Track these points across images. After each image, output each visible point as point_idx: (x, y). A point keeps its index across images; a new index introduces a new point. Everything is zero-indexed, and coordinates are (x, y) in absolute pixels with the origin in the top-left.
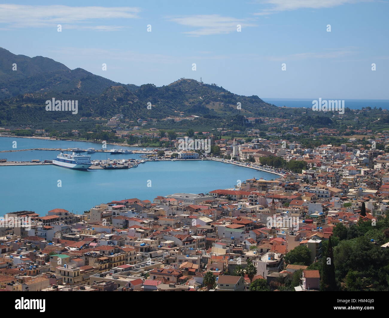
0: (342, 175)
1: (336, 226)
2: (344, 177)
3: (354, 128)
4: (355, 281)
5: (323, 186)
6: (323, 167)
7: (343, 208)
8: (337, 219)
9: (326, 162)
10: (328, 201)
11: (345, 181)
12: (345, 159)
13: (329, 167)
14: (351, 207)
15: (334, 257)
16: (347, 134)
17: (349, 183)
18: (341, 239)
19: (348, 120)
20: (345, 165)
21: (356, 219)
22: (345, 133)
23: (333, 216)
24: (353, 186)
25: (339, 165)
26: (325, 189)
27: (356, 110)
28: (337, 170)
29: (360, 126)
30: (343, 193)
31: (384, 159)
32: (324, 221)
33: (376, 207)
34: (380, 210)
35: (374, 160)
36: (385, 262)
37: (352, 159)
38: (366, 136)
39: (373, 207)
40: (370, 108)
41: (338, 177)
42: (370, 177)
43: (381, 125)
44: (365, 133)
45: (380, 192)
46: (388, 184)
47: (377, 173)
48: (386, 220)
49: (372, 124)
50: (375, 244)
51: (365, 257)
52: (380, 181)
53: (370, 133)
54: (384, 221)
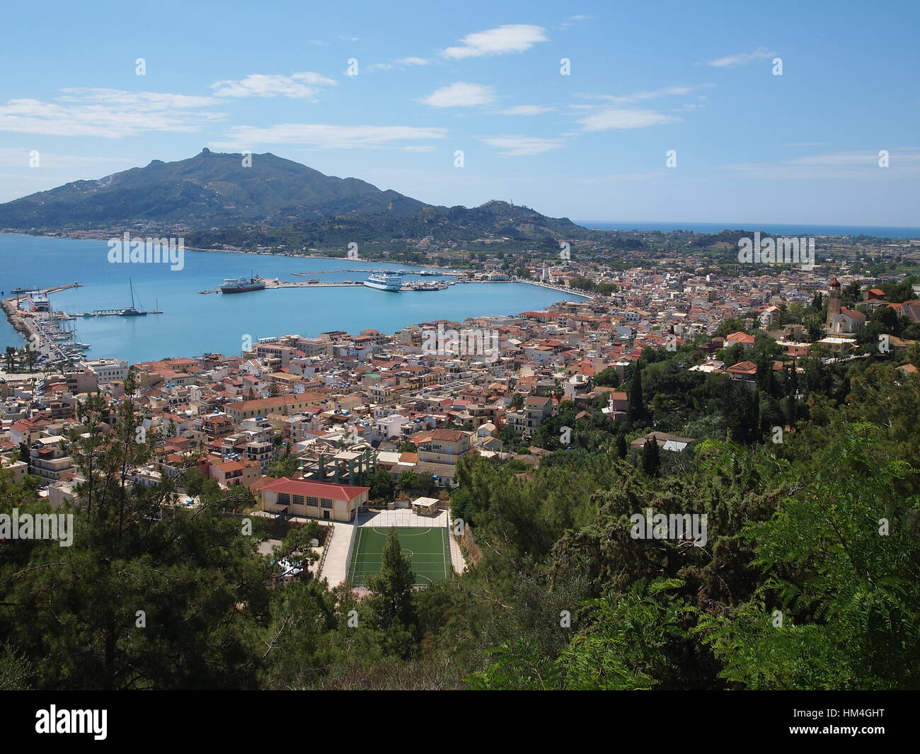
0: (651, 299)
1: (644, 349)
2: (653, 300)
3: (664, 251)
4: (662, 403)
5: (632, 309)
6: (632, 290)
7: (652, 332)
8: (646, 342)
9: (636, 286)
10: (636, 324)
11: (654, 304)
12: (655, 282)
13: (639, 290)
14: (660, 330)
15: (642, 379)
16: (658, 258)
17: (659, 306)
18: (649, 362)
19: (659, 243)
20: (655, 289)
22: (655, 256)
23: (641, 339)
24: (662, 309)
25: (649, 289)
26: (634, 312)
27: (667, 233)
28: (647, 293)
29: (670, 249)
30: (652, 316)
31: (694, 283)
32: (632, 344)
33: (685, 331)
34: (689, 333)
35: (684, 283)
36: (692, 385)
37: (662, 283)
38: (676, 260)
39: (682, 331)
40: (681, 231)
41: (647, 300)
42: (679, 301)
43: (692, 249)
44: (675, 256)
45: (690, 316)
46: (698, 308)
47: (686, 296)
48: (695, 343)
49: (683, 247)
50: (683, 367)
51: (672, 380)
52: (689, 304)
53: (680, 256)
54: (692, 345)
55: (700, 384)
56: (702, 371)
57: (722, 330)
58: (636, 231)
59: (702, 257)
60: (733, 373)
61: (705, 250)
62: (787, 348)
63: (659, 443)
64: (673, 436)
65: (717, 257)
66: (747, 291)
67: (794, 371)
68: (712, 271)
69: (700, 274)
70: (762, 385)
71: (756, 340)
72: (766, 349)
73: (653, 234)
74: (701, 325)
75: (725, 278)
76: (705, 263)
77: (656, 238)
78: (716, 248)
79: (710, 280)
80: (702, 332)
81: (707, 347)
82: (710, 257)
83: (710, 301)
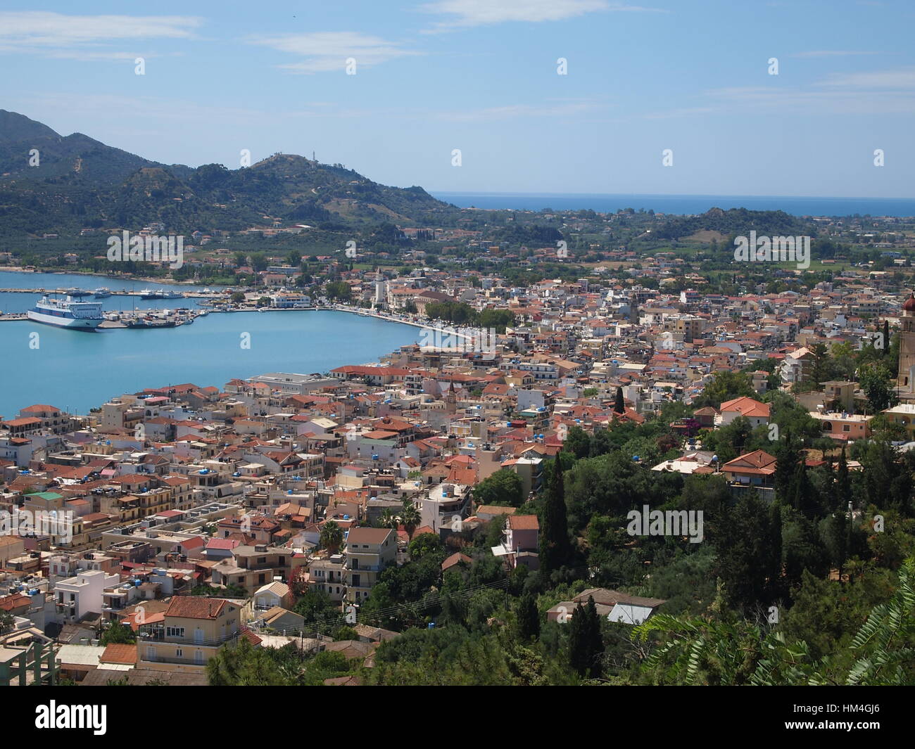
0: (580, 338)
1: (568, 433)
2: (584, 340)
3: (602, 248)
4: (603, 534)
5: (544, 358)
6: (545, 322)
7: (583, 399)
8: (572, 419)
9: (550, 313)
10: (553, 385)
11: (586, 348)
12: (587, 306)
13: (557, 322)
14: (597, 396)
15: (565, 489)
16: (590, 260)
17: (594, 351)
18: (579, 457)
19: (591, 232)
20: (586, 319)
21: (607, 419)
22: (585, 257)
23: (563, 414)
24: (602, 355)
25: (575, 318)
26: (549, 363)
27: (607, 214)
28: (572, 327)
29: (614, 244)
30: (583, 370)
31: (658, 306)
32: (546, 424)
33: (644, 396)
35: (640, 308)
37: (598, 307)
38: (625, 264)
39: (638, 396)
40: (632, 211)
41: (573, 339)
42: (632, 341)
43: (653, 243)
44: (623, 258)
45: (651, 368)
46: (666, 354)
47: (644, 332)
48: (662, 419)
49: (636, 240)
50: (642, 465)
51: (622, 490)
52: (650, 347)
53: (632, 257)
54: (657, 422)
55: (673, 496)
56: (677, 472)
57: (711, 394)
58: (549, 211)
59: (672, 258)
60: (734, 474)
61: (677, 246)
62: (828, 426)
63: (600, 609)
64: (626, 596)
65: (699, 259)
66: (755, 320)
67: (843, 467)
68: (691, 285)
69: (668, 290)
70: (786, 496)
71: (773, 410)
72: (792, 429)
73: (580, 216)
74: (673, 385)
75: (715, 297)
76: (678, 269)
77: (587, 225)
78: (697, 241)
79: (688, 302)
80: (674, 398)
81: (685, 426)
82: (686, 258)
83: (688, 339)
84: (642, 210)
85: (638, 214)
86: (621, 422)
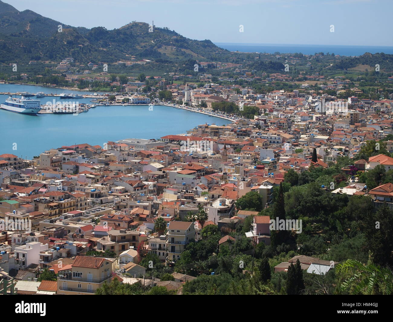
0: (293, 121)
1: (287, 172)
2: (296, 123)
3: (306, 74)
4: (305, 226)
5: (275, 132)
6: (275, 113)
7: (295, 155)
8: (289, 165)
9: (278, 108)
10: (279, 147)
11: (297, 127)
12: (298, 105)
13: (281, 113)
14: (302, 153)
15: (285, 202)
16: (300, 80)
17: (301, 129)
18: (292, 185)
19: (301, 65)
20: (297, 111)
21: (308, 165)
22: (297, 78)
23: (284, 162)
24: (306, 130)
25: (291, 111)
26: (277, 135)
27: (309, 55)
28: (289, 116)
29: (312, 72)
30: (295, 139)
32: (275, 167)
33: (328, 153)
34: (331, 156)
36: (335, 208)
37: (304, 105)
38: (318, 82)
39: (325, 153)
40: (322, 54)
41: (290, 122)
42: (322, 123)
43: (334, 71)
44: (317, 79)
45: (332, 138)
46: (340, 131)
47: (328, 119)
48: (337, 166)
49: (324, 69)
50: (326, 190)
51: (315, 203)
52: (331, 127)
53: (322, 79)
54: (334, 167)
55: (343, 206)
56: (345, 194)
57: (364, 152)
58: (278, 53)
59: (344, 79)
60: (375, 195)
61: (346, 73)
63: (303, 267)
64: (317, 259)
65: (359, 80)
66: (388, 113)
68: (354, 94)
69: (341, 96)
73: (295, 57)
74: (343, 147)
75: (366, 101)
76: (347, 85)
77: (298, 61)
78: (356, 71)
79: (352, 103)
80: (344, 154)
81: (350, 170)
82: (351, 79)
83: (352, 123)
84: (328, 54)
85: (326, 55)
86: (316, 167)
